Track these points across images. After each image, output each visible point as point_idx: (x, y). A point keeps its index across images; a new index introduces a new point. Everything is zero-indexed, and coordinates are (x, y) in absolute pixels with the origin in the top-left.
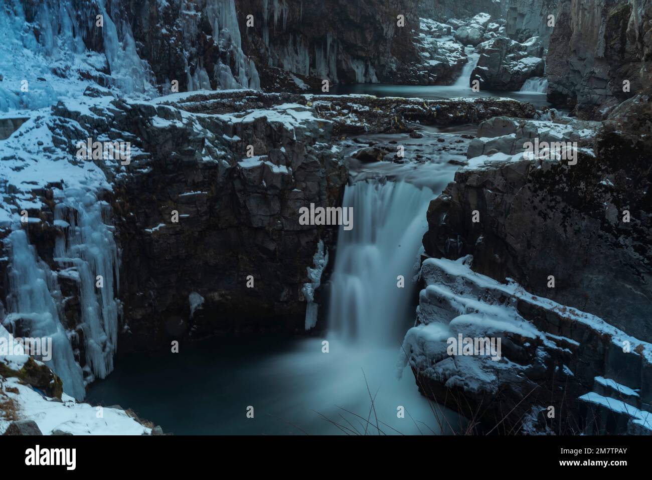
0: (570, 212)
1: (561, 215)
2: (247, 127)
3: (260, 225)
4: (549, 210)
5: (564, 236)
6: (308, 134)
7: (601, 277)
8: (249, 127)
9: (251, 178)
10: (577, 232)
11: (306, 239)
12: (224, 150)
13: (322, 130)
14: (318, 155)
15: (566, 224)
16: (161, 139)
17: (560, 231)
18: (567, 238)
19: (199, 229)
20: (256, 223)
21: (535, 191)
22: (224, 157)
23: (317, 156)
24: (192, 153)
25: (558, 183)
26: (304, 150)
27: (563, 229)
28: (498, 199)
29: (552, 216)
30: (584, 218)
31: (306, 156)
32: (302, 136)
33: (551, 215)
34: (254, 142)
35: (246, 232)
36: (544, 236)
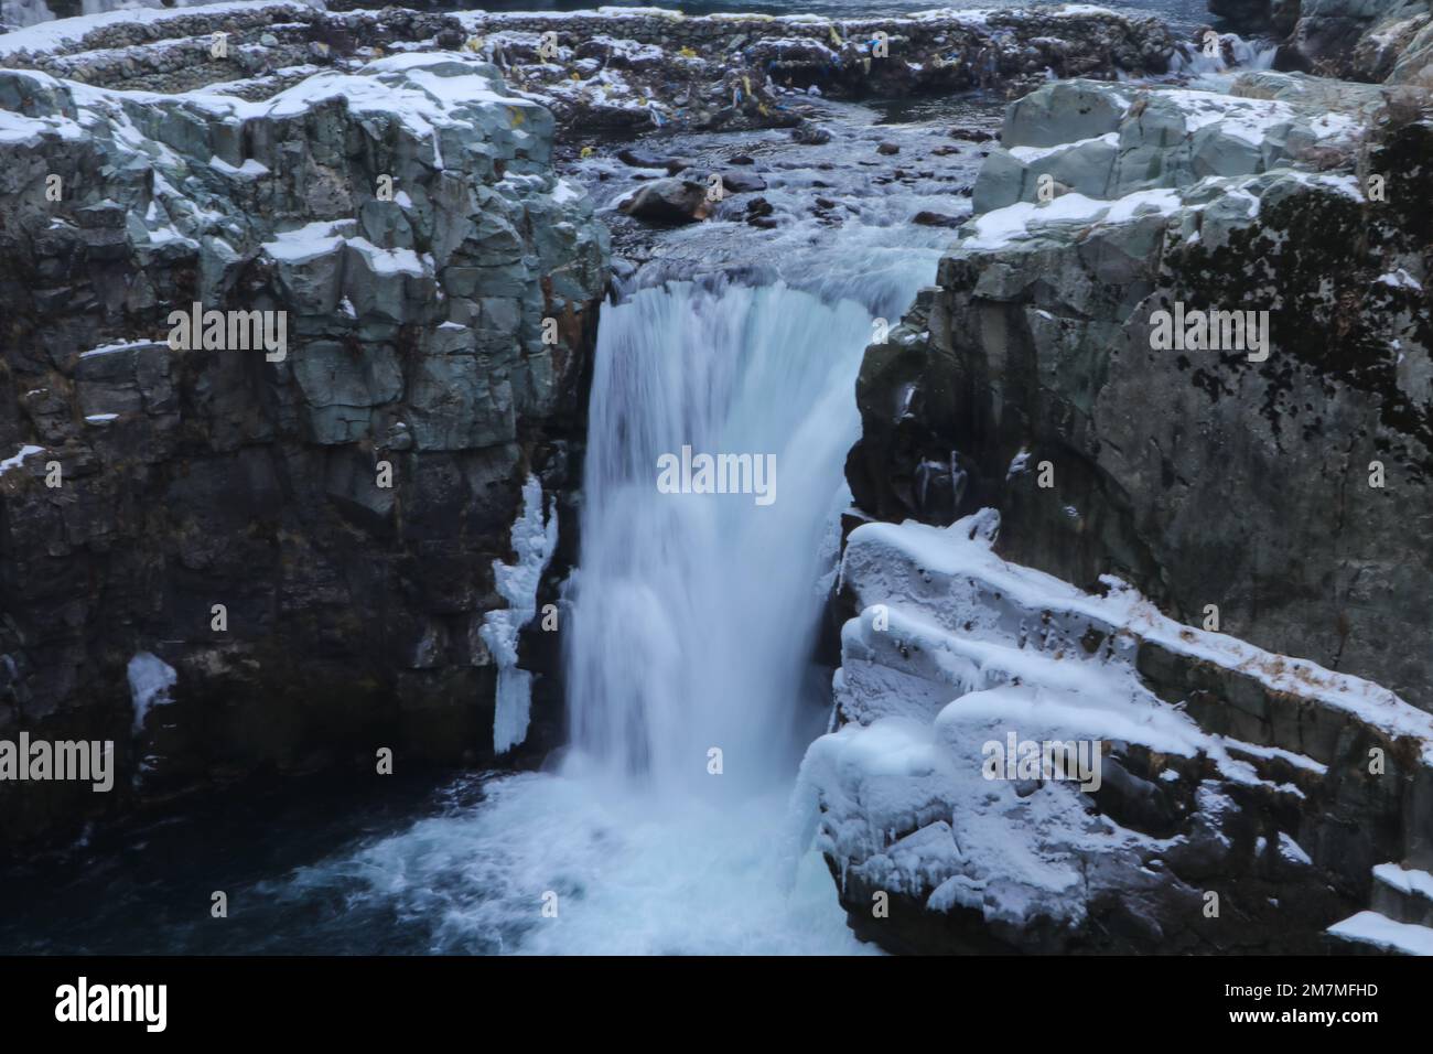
0: (1288, 373)
1: (1263, 383)
2: (286, 131)
3: (342, 437)
4: (1224, 369)
5: (1274, 446)
6: (480, 147)
7: (1386, 566)
8: (293, 130)
9: (308, 290)
10: (1312, 432)
11: (489, 477)
12: (215, 205)
13: (520, 134)
14: (513, 212)
15: (1278, 408)
16: (13, 180)
17: (1261, 429)
18: (1281, 450)
19: (152, 458)
20: (329, 431)
22: (217, 231)
23: (510, 216)
24: (114, 219)
26: (467, 199)
27: (1268, 424)
28: (1072, 339)
29: (1235, 387)
30: (1331, 391)
31: (476, 219)
32: (462, 156)
33: (1232, 381)
34: (310, 177)
35: (297, 460)
36: (1213, 447)
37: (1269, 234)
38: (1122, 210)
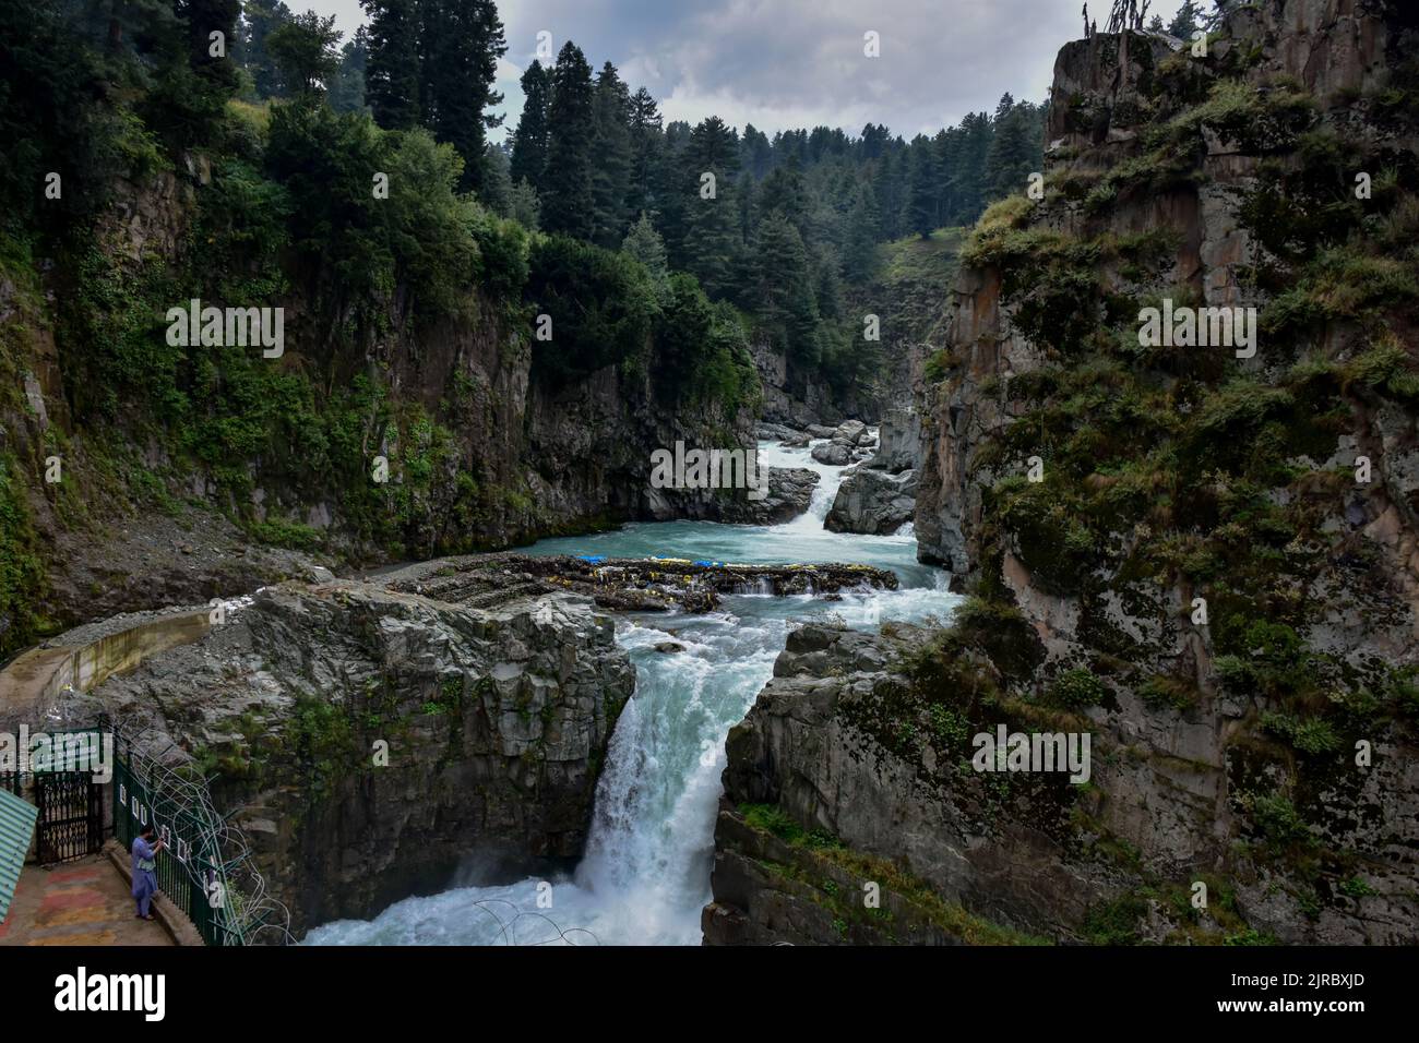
0: (883, 754)
1: (875, 757)
2: (503, 627)
3: (515, 753)
4: (861, 751)
6: (582, 635)
7: (921, 837)
8: (505, 627)
10: (893, 779)
11: (577, 772)
12: (472, 656)
13: (600, 628)
15: (880, 768)
16: (392, 645)
17: (875, 777)
18: (881, 785)
20: (510, 750)
21: (845, 726)
22: (471, 666)
23: (592, 663)
24: (431, 661)
25: (869, 717)
26: (575, 656)
27: (877, 774)
28: (806, 733)
29: (865, 758)
30: (899, 763)
31: (578, 664)
32: (574, 638)
33: (864, 756)
34: (512, 644)
35: (497, 764)
36: (858, 782)
37: (877, 698)
38: (825, 682)
